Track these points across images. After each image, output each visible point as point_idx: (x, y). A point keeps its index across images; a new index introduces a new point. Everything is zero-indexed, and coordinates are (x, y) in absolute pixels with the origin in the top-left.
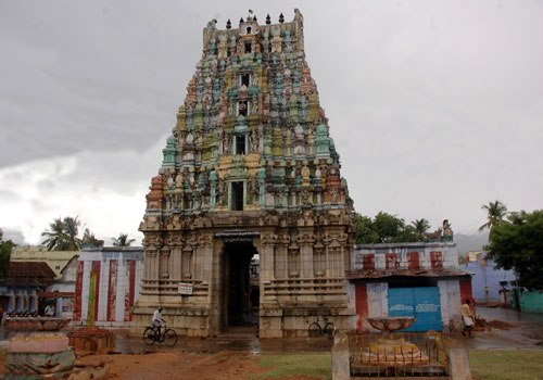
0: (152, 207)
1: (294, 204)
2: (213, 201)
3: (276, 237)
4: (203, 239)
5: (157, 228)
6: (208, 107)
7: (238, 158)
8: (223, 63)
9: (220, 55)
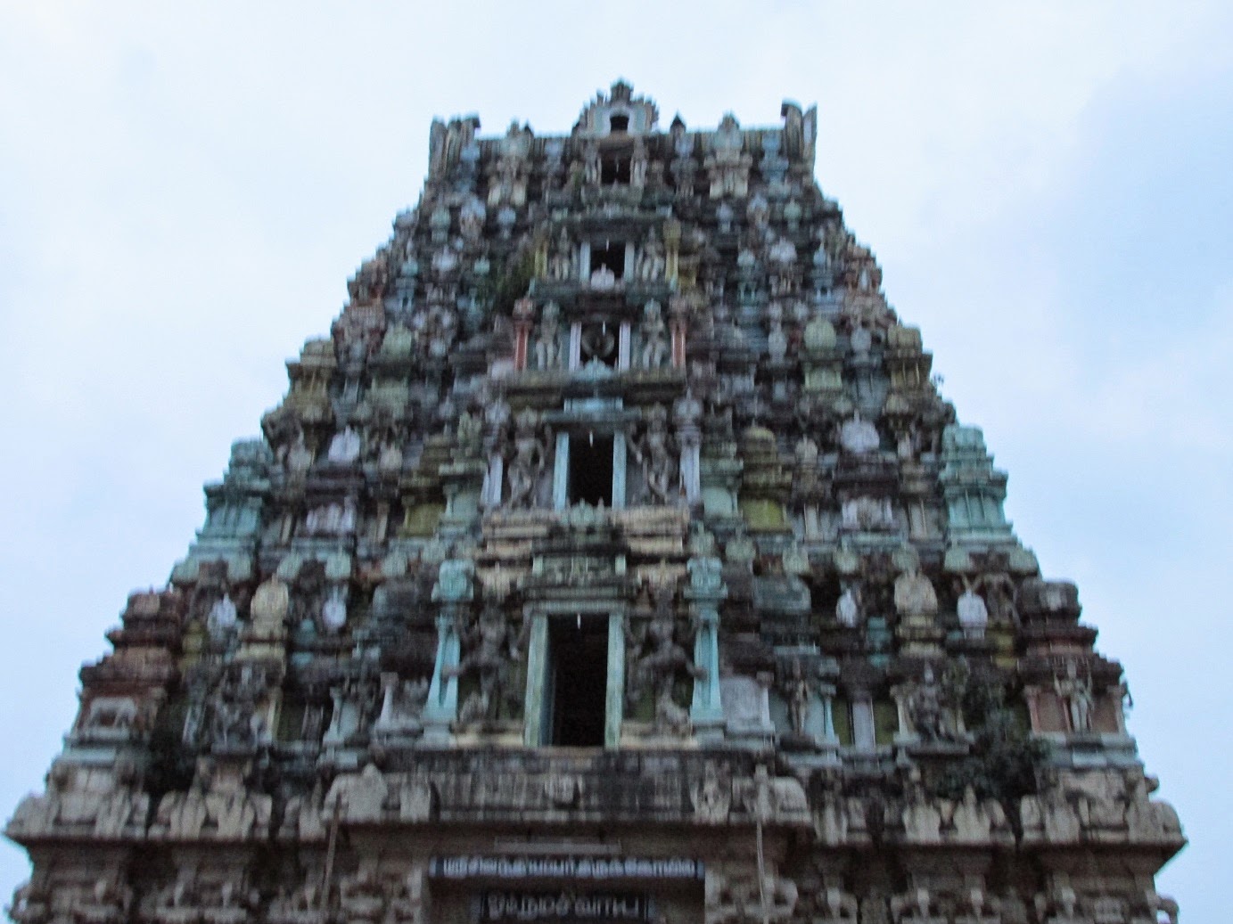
0: (106, 719)
1: (865, 741)
2: (442, 700)
3: (791, 891)
4: (370, 889)
5: (109, 827)
6: (438, 348)
7: (585, 515)
8: (507, 216)
9: (495, 196)
